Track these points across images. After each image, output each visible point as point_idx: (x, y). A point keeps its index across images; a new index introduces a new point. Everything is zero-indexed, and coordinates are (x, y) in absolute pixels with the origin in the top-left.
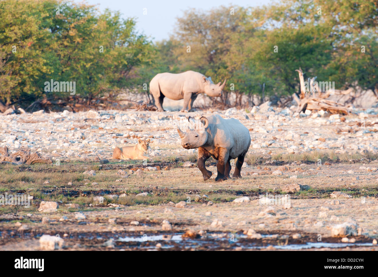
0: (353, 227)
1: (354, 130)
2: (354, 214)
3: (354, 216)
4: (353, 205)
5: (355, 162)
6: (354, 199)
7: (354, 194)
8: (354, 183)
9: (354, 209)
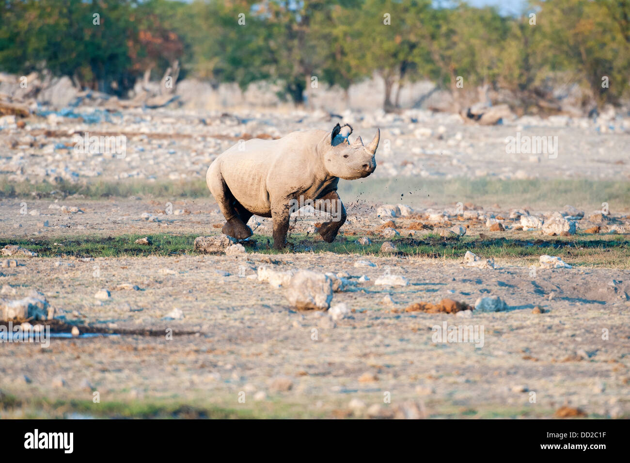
0: (40, 306)
1: (40, 143)
2: (40, 284)
3: (41, 287)
4: (40, 269)
5: (40, 197)
6: (40, 258)
7: (41, 250)
8: (40, 232)
9: (41, 275)
